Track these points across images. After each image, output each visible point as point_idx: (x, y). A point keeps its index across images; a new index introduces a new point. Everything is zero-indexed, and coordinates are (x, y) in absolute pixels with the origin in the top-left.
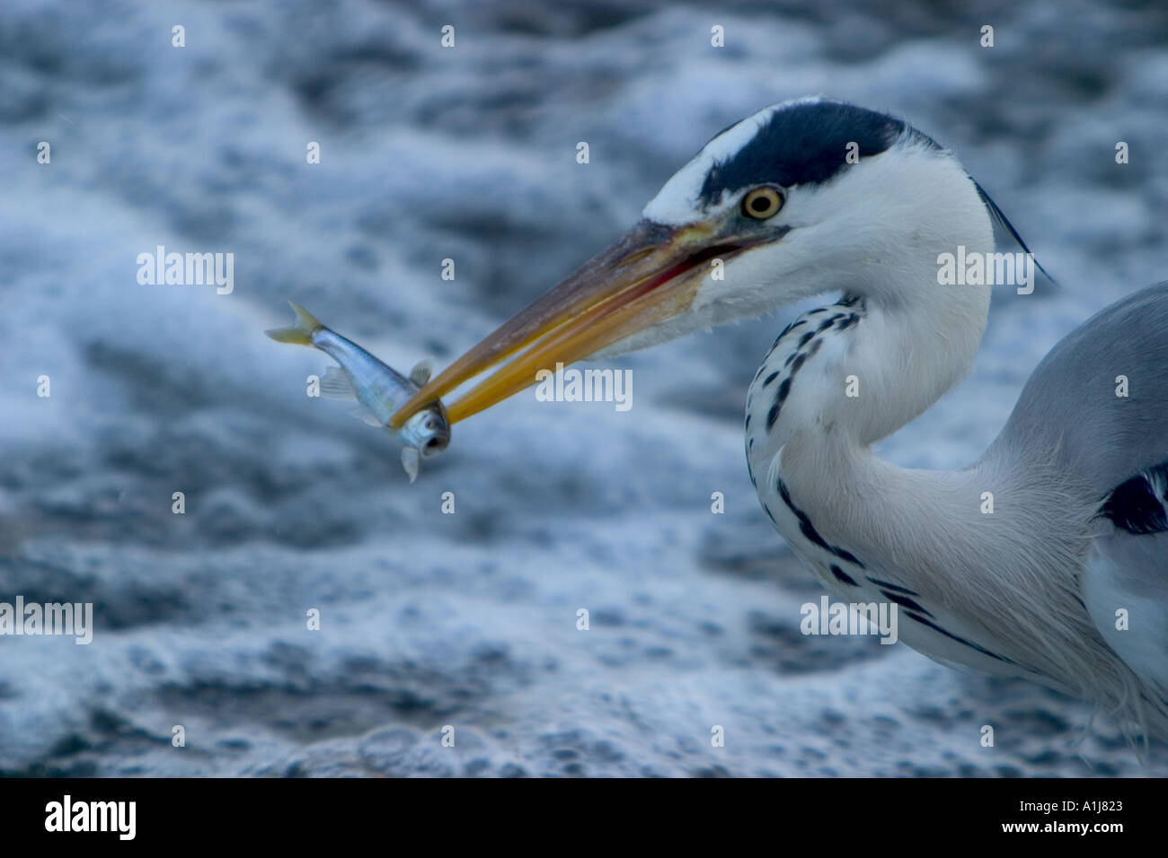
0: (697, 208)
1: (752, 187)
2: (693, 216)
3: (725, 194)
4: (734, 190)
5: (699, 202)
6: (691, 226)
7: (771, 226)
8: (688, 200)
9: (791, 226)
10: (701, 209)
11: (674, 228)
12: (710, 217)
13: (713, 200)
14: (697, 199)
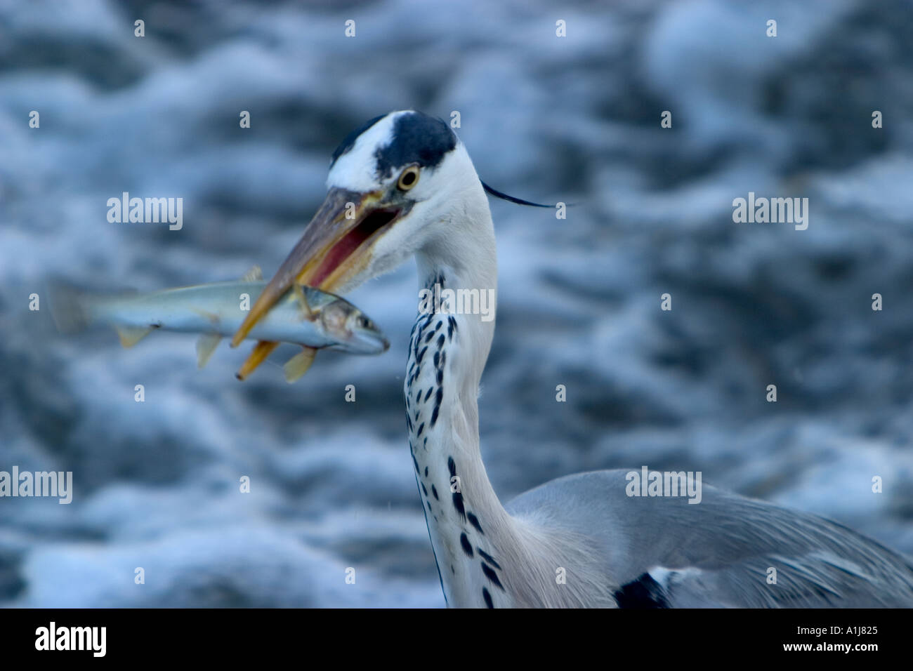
0: (376, 179)
1: (408, 165)
2: (374, 185)
3: (393, 170)
4: (398, 167)
5: (376, 176)
6: (372, 193)
7: (407, 199)
8: (369, 173)
9: (417, 200)
10: (379, 180)
11: (362, 194)
12: (384, 186)
13: (386, 174)
14: (376, 173)
